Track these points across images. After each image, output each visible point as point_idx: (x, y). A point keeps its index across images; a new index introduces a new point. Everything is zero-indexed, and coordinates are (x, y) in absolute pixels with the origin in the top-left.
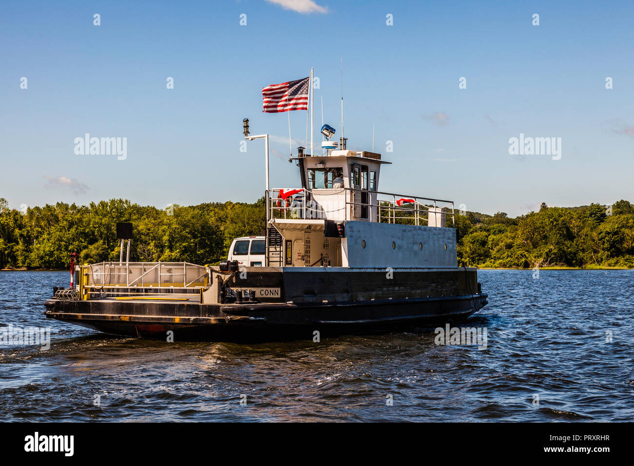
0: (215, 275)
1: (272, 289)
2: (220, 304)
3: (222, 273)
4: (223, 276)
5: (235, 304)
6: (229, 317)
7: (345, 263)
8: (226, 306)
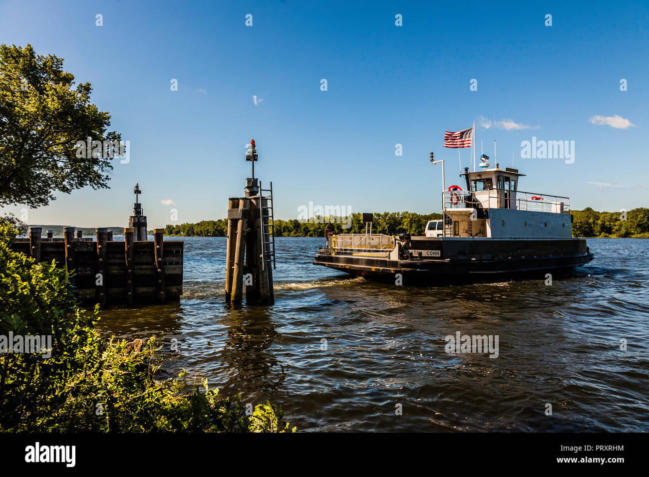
0: (397, 242)
1: (435, 251)
2: (399, 260)
3: (401, 241)
4: (401, 243)
5: (408, 261)
6: (403, 269)
7: (489, 235)
8: (402, 262)
